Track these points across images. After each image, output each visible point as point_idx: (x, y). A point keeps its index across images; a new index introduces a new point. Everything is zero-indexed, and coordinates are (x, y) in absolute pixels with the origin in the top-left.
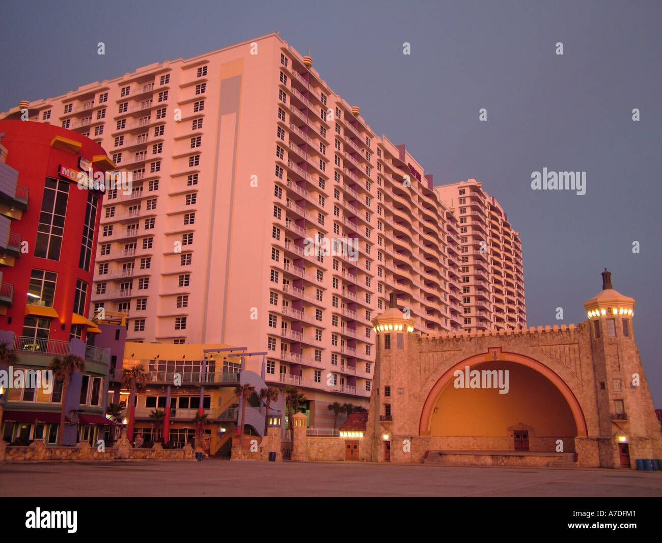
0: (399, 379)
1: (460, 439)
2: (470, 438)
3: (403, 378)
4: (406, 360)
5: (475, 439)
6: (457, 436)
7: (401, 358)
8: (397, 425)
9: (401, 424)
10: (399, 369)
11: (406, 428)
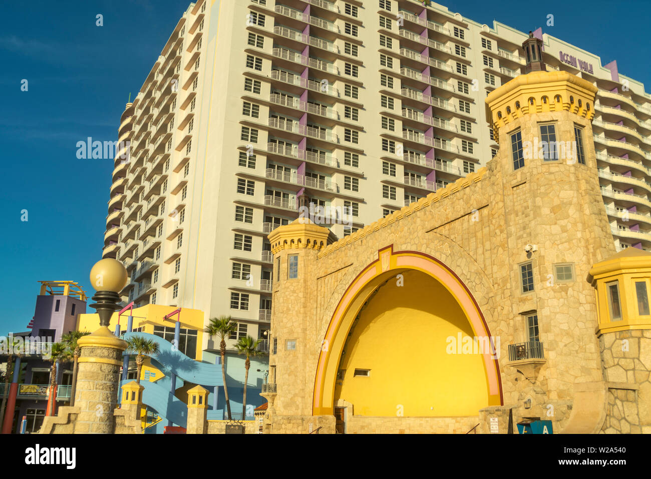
0: (289, 325)
1: (427, 421)
2: (448, 420)
3: (296, 324)
4: (301, 295)
5: (457, 422)
6: (421, 417)
7: (294, 292)
8: (282, 399)
9: (290, 396)
10: (288, 309)
11: (298, 403)
